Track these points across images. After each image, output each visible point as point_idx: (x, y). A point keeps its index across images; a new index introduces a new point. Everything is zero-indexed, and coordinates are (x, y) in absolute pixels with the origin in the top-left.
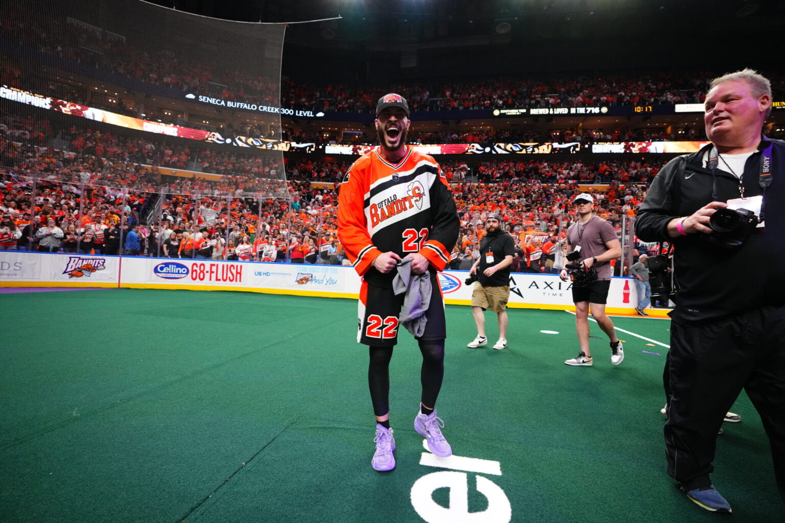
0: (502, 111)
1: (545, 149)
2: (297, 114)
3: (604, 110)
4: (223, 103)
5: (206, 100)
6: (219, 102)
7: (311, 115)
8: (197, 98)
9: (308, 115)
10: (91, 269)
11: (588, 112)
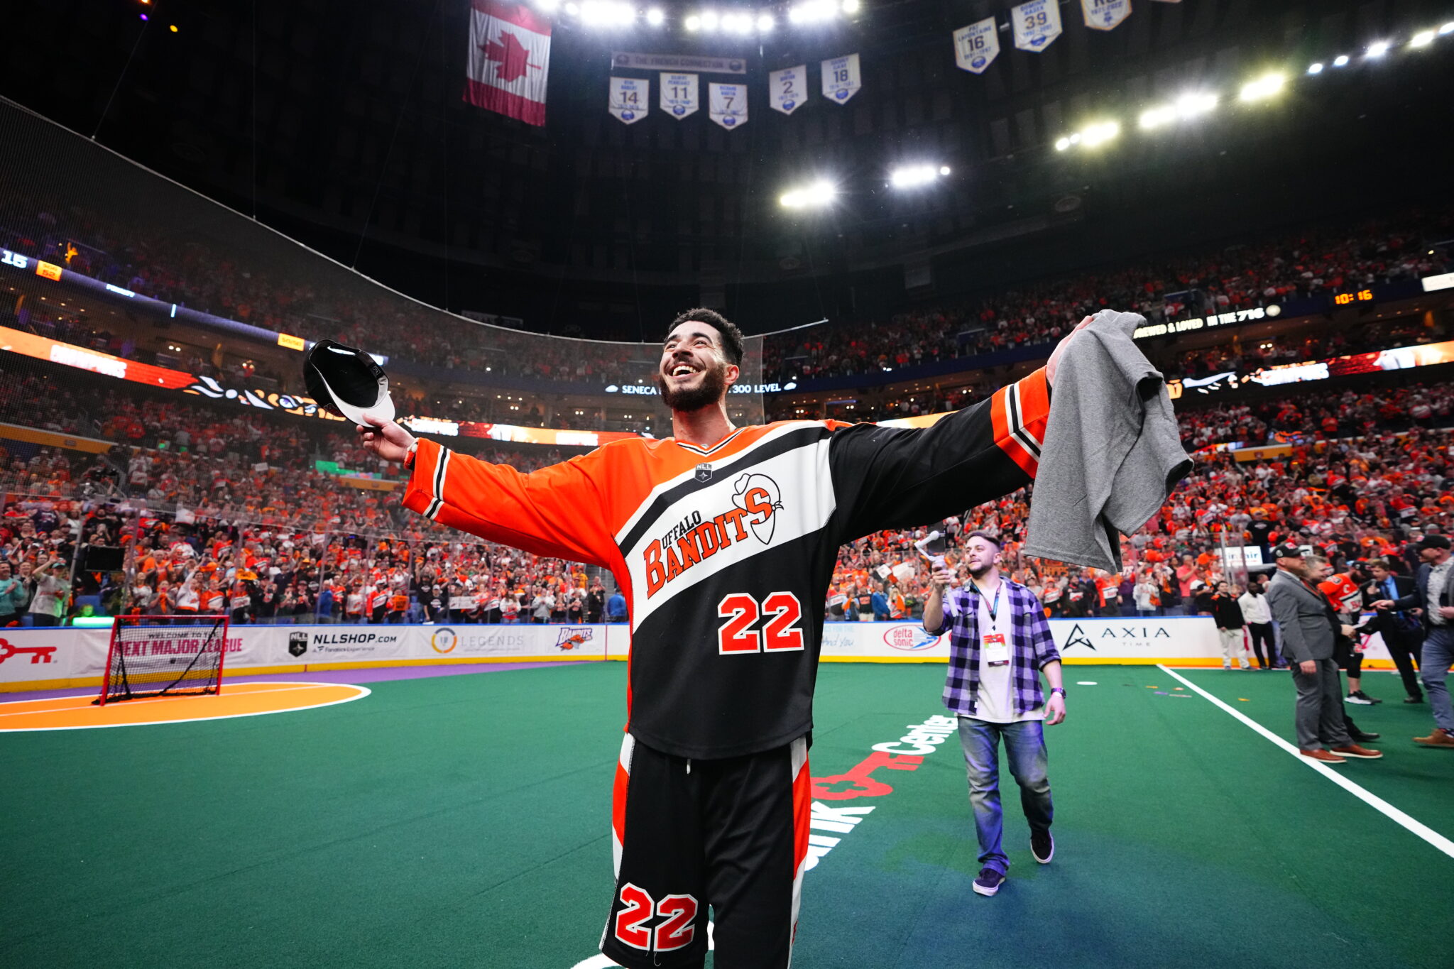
2: (756, 391)
3: (1274, 310)
5: (632, 391)
6: (648, 391)
7: (778, 389)
8: (620, 389)
9: (772, 390)
10: (579, 640)
11: (1242, 319)
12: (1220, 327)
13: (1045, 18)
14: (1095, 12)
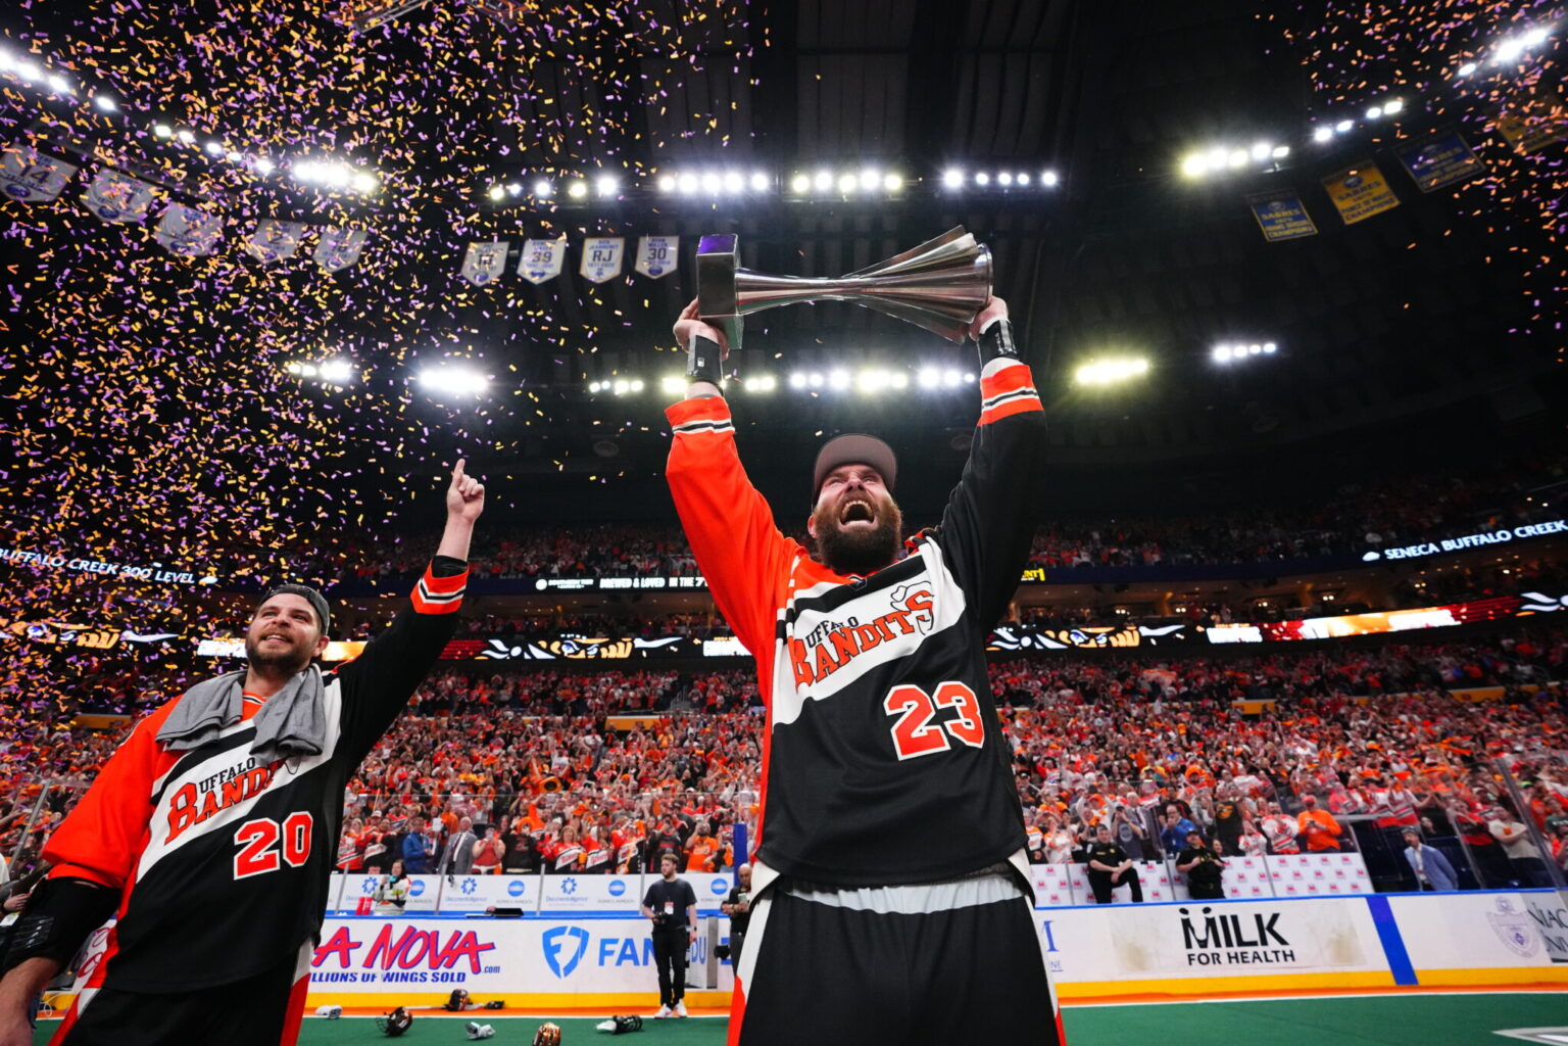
12: (680, 589)
13: (550, 258)
14: (591, 265)
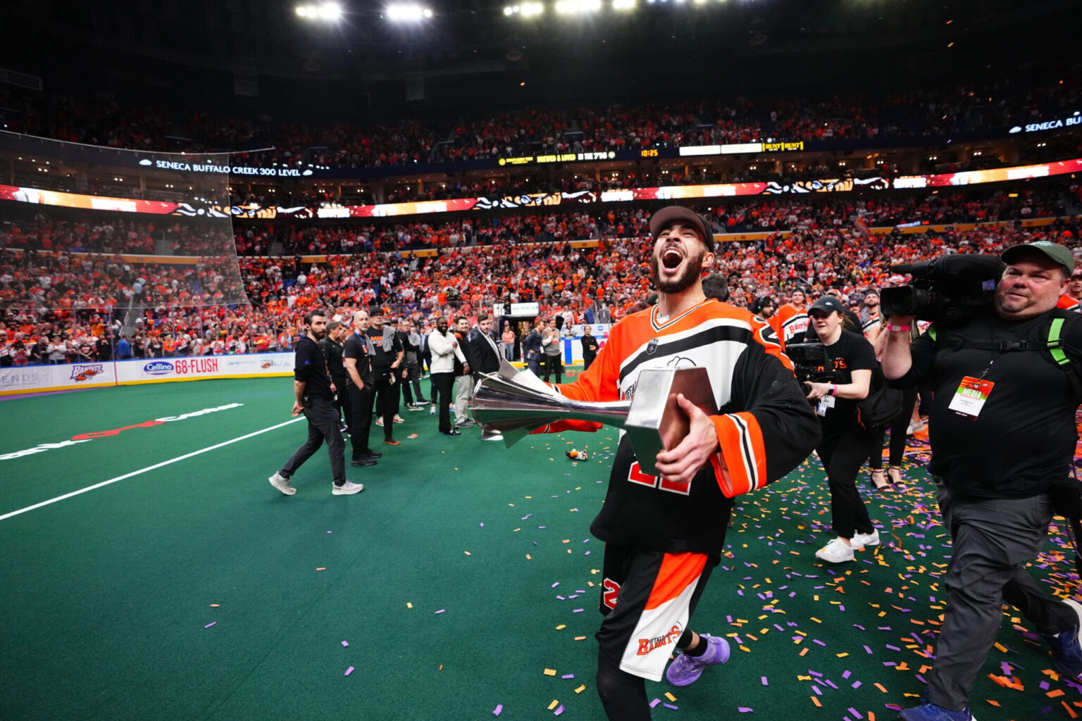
0: (509, 160)
1: (554, 200)
2: (280, 174)
3: (612, 155)
4: (187, 167)
5: (166, 165)
6: (182, 167)
7: (298, 174)
9: (294, 175)
10: (92, 373)
11: (596, 158)
